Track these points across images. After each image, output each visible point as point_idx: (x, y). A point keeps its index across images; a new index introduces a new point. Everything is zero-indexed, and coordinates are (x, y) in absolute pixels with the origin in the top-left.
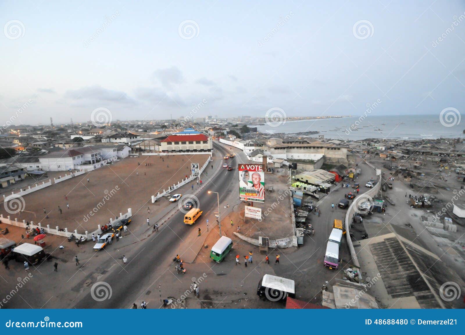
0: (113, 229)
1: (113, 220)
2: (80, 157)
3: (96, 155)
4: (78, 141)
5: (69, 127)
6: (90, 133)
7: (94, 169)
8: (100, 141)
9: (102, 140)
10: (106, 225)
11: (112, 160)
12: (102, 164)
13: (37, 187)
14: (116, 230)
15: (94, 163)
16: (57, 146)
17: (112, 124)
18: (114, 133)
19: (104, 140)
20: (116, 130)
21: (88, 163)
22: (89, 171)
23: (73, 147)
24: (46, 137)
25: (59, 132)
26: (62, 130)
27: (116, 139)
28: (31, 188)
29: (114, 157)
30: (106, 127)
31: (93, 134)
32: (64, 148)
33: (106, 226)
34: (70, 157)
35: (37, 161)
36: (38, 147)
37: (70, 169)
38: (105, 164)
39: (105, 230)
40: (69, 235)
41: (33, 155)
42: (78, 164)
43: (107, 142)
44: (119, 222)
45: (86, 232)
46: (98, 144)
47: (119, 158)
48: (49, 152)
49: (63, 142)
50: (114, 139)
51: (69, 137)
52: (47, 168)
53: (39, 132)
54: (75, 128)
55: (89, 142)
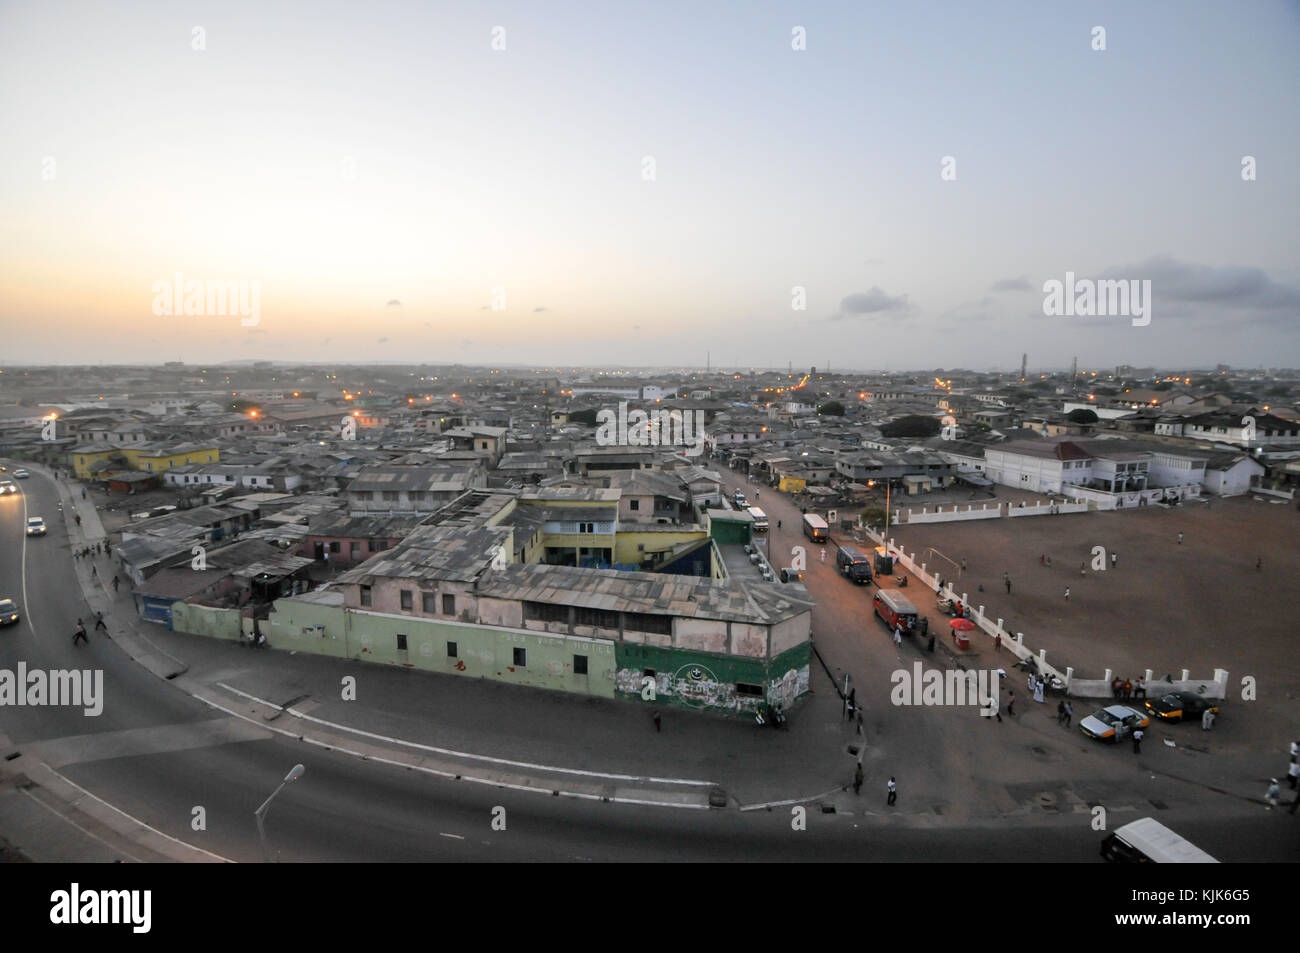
0: (1148, 705)
1: (1155, 677)
2: (1084, 464)
3: (1132, 468)
4: (1084, 419)
5: (1062, 379)
6: (1118, 401)
7: (1115, 508)
8: (1151, 428)
9: (1157, 426)
10: (1128, 680)
11: (1179, 493)
12: (1143, 500)
13: (971, 514)
14: (1157, 713)
15: (1118, 489)
16: (1026, 425)
17: (1198, 379)
18: (1202, 408)
19: (1165, 426)
20: (1211, 401)
21: (1102, 484)
22: (1100, 508)
23: (1068, 433)
24: (1004, 400)
25: (1035, 390)
26: (1044, 385)
27: (1207, 428)
28: (958, 510)
29: (1189, 485)
30: (1175, 386)
31: (1127, 404)
32: (1044, 433)
33: (1128, 682)
34: (1059, 459)
35: (980, 454)
36: (985, 422)
37: (1050, 491)
38: (1151, 501)
39: (1122, 693)
40: (1023, 654)
41: (972, 438)
42: (1072, 483)
43: (1173, 433)
44: (1175, 694)
45: (1070, 669)
46: (1143, 436)
47: (1205, 493)
48: (1008, 439)
49: (1044, 417)
50: (1201, 428)
51: (1060, 406)
52: (997, 476)
53: (989, 389)
54: (1077, 383)
55: (1112, 426)
